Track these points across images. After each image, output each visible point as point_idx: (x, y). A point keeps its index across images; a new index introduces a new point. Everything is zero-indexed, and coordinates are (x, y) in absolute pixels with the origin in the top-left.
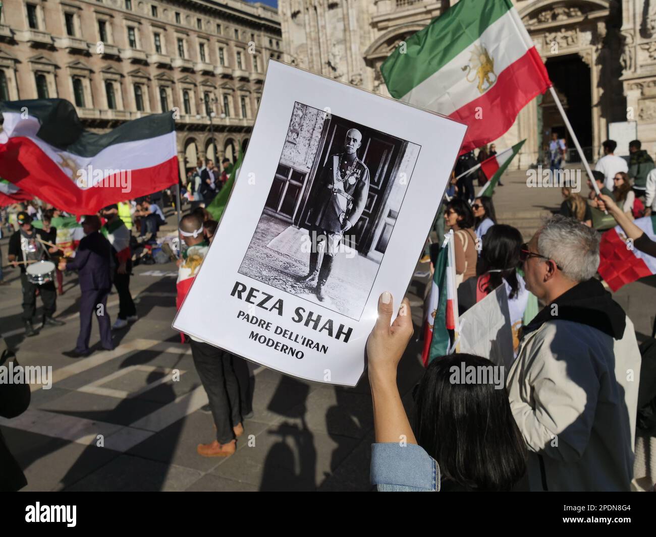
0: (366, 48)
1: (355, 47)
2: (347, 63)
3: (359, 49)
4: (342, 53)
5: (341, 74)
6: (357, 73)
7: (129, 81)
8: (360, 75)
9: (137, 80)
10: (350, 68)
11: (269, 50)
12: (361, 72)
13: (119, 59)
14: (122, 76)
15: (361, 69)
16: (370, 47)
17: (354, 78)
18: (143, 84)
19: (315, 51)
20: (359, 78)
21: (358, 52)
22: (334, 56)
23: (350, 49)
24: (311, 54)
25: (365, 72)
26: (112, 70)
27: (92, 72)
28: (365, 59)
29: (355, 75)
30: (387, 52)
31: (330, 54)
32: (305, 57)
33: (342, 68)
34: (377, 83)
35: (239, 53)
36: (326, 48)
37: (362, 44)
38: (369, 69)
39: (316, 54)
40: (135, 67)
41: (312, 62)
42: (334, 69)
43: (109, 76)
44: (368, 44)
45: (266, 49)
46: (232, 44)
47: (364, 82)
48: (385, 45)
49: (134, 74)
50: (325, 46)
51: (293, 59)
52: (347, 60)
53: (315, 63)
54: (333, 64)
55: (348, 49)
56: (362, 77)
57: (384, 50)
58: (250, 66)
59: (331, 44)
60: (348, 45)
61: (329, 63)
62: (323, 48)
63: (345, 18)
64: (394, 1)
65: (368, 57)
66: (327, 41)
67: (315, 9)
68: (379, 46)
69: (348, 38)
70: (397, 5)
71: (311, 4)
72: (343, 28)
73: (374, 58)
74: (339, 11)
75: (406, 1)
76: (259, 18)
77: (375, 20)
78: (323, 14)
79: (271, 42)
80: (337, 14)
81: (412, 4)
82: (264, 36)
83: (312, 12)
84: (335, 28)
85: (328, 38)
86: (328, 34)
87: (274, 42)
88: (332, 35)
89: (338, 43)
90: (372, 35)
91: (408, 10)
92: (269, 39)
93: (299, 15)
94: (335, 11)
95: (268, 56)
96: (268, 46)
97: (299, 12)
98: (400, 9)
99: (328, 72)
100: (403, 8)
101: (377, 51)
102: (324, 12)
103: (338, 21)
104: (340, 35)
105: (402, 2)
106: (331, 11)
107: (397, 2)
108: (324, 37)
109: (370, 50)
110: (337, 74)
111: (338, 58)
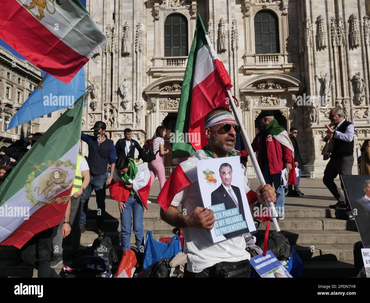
0: (144, 88)
1: (139, 84)
2: (133, 94)
5: (128, 101)
10: (135, 98)
17: (137, 104)
19: (108, 82)
21: (141, 88)
28: (143, 93)
30: (160, 92)
33: (128, 97)
34: (149, 111)
35: (8, 88)
36: (117, 82)
38: (144, 101)
39: (109, 84)
44: (145, 85)
45: (27, 89)
46: (4, 81)
48: (159, 87)
50: (117, 80)
52: (133, 92)
55: (134, 85)
57: (158, 90)
59: (121, 79)
60: (135, 82)
62: (115, 81)
63: (134, 64)
64: (166, 61)
65: (146, 93)
66: (118, 77)
67: (112, 54)
68: (155, 87)
69: (135, 77)
70: (168, 64)
71: (109, 51)
72: (132, 70)
73: (150, 94)
74: (129, 59)
75: (174, 63)
76: (25, 69)
77: (152, 70)
78: (117, 58)
79: (31, 86)
80: (128, 61)
81: (178, 65)
82: (27, 81)
83: (109, 56)
84: (125, 69)
85: (120, 75)
86: (120, 73)
87: (33, 86)
88: (123, 73)
89: (128, 79)
90: (148, 79)
91: (176, 68)
92: (30, 84)
93: (98, 56)
94: (126, 58)
95: (28, 94)
96: (29, 88)
97: (98, 54)
98: (169, 66)
99: (116, 98)
100: (171, 66)
101: (153, 90)
102: (119, 58)
103: (128, 65)
104: (130, 75)
105: (171, 63)
106: (123, 58)
107: (168, 62)
108: (117, 73)
109: (148, 89)
110: (125, 99)
111: (127, 89)
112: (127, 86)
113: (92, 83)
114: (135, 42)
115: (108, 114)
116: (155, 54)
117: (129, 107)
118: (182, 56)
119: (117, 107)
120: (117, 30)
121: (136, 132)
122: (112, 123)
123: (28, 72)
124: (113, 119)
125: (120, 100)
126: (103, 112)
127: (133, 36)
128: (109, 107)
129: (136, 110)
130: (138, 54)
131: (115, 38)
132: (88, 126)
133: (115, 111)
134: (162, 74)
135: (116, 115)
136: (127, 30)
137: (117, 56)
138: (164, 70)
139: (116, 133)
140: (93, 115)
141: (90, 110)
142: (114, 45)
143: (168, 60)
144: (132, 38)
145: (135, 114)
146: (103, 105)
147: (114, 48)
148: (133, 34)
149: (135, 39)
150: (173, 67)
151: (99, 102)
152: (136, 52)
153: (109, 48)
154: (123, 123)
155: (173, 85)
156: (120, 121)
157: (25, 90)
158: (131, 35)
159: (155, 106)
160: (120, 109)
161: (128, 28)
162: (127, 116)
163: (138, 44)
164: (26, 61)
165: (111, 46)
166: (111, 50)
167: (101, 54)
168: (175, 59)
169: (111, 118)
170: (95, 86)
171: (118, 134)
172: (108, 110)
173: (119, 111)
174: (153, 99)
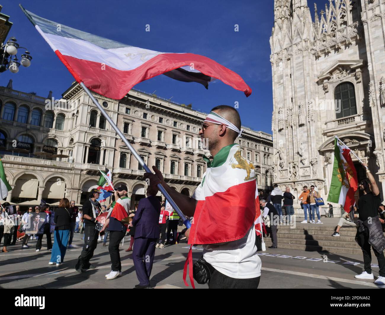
0: (319, 146)
1: (314, 145)
2: (309, 153)
3: (316, 146)
4: (306, 148)
5: (305, 158)
6: (315, 158)
7: (195, 164)
8: (316, 159)
9: (199, 163)
10: (310, 156)
11: (264, 152)
12: (317, 158)
13: (193, 154)
14: (193, 161)
15: (317, 156)
16: (322, 145)
17: (312, 160)
18: (202, 165)
19: (291, 147)
20: (316, 160)
21: (315, 147)
22: (301, 149)
23: (311, 146)
24: (288, 149)
25: (319, 158)
26: (189, 159)
27: (180, 159)
28: (319, 151)
29: (313, 159)
30: (333, 147)
31: (299, 148)
32: (284, 150)
33: (305, 155)
34: (326, 163)
35: (248, 153)
36: (297, 146)
37: (317, 143)
38: (321, 156)
39: (291, 149)
40: (200, 158)
41: (289, 152)
42: (301, 156)
43: (187, 161)
44: (321, 144)
45: (262, 151)
46: (246, 149)
47: (318, 163)
48: (332, 144)
49: (198, 161)
50: (296, 145)
51: (278, 151)
52: (309, 151)
53: (290, 153)
54: (300, 154)
55: (309, 146)
56: (317, 160)
57: (331, 147)
58: (254, 159)
59: (299, 144)
60: (309, 144)
61: (298, 153)
62: (295, 145)
63: (308, 131)
64: (337, 122)
65: (321, 150)
66: (297, 142)
67: (292, 127)
68: (328, 144)
69: (309, 140)
70: (339, 124)
71: (289, 125)
72: (307, 136)
73: (324, 151)
74: (304, 128)
75: (344, 122)
76: (260, 137)
77: (325, 132)
78: (296, 129)
79: (265, 148)
80: (304, 129)
81: (348, 123)
82: (262, 146)
83: (290, 128)
84: (302, 136)
85: (298, 141)
86: (298, 139)
87: (267, 148)
88: (301, 139)
89: (304, 143)
90: (323, 139)
91: (345, 126)
92: (264, 147)
93: (283, 130)
94: (303, 127)
95: (263, 155)
96: (263, 150)
97: (282, 129)
98: (340, 126)
99: (297, 158)
100: (342, 125)
101: (327, 147)
102: (297, 128)
103: (304, 132)
104: (305, 139)
105: (342, 122)
106: (300, 128)
107: (339, 122)
108: (296, 140)
109: (322, 146)
110: (302, 158)
111: (304, 150)
112: (303, 148)
113: (279, 149)
114: (308, 115)
115: (292, 170)
116: (327, 119)
117: (306, 163)
118: (352, 115)
119: (297, 164)
120: (295, 109)
121: (313, 181)
122: (295, 176)
123: (262, 139)
124: (296, 173)
125: (300, 159)
126: (288, 169)
127: (306, 111)
128: (292, 165)
129: (312, 165)
130: (311, 123)
131: (293, 115)
132: (279, 179)
133: (296, 167)
134: (334, 133)
135: (298, 170)
136: (301, 108)
137: (295, 128)
138: (335, 130)
139: (298, 183)
140: (281, 172)
141: (279, 168)
142: (292, 120)
143: (338, 121)
144: (305, 112)
145: (311, 167)
146: (288, 164)
147: (293, 122)
148: (306, 109)
149: (307, 112)
150: (343, 126)
151: (285, 162)
152: (309, 122)
153: (289, 123)
154: (303, 175)
155: (344, 140)
156: (301, 174)
157: (261, 152)
158: (305, 110)
159: (330, 159)
160: (301, 165)
161: (302, 106)
162: (305, 170)
163: (310, 116)
164: (260, 132)
165: (290, 122)
166: (291, 125)
167: (284, 128)
168: (345, 119)
169: (294, 172)
170: (281, 152)
171: (300, 184)
172: (291, 167)
173: (300, 166)
174: (327, 154)
